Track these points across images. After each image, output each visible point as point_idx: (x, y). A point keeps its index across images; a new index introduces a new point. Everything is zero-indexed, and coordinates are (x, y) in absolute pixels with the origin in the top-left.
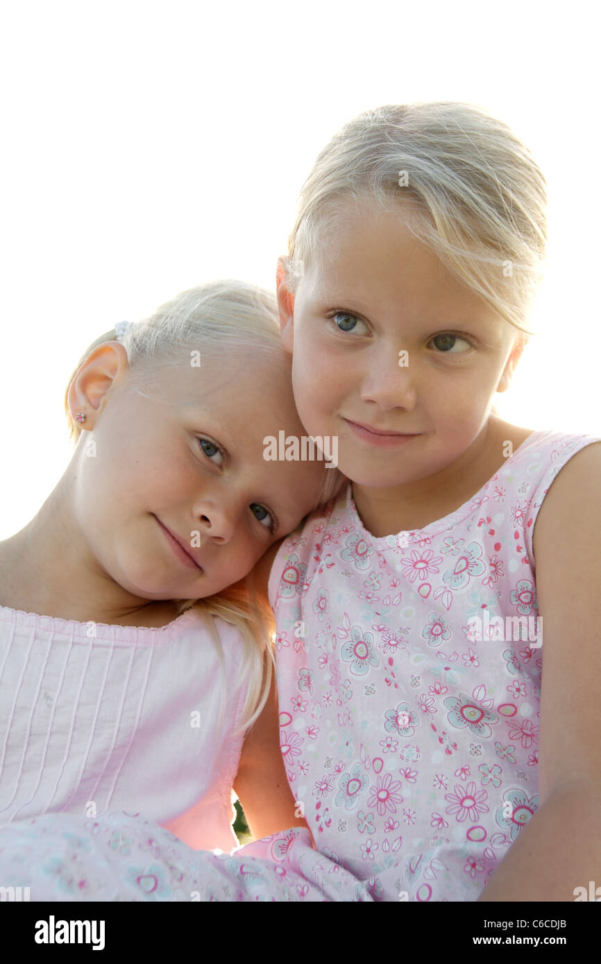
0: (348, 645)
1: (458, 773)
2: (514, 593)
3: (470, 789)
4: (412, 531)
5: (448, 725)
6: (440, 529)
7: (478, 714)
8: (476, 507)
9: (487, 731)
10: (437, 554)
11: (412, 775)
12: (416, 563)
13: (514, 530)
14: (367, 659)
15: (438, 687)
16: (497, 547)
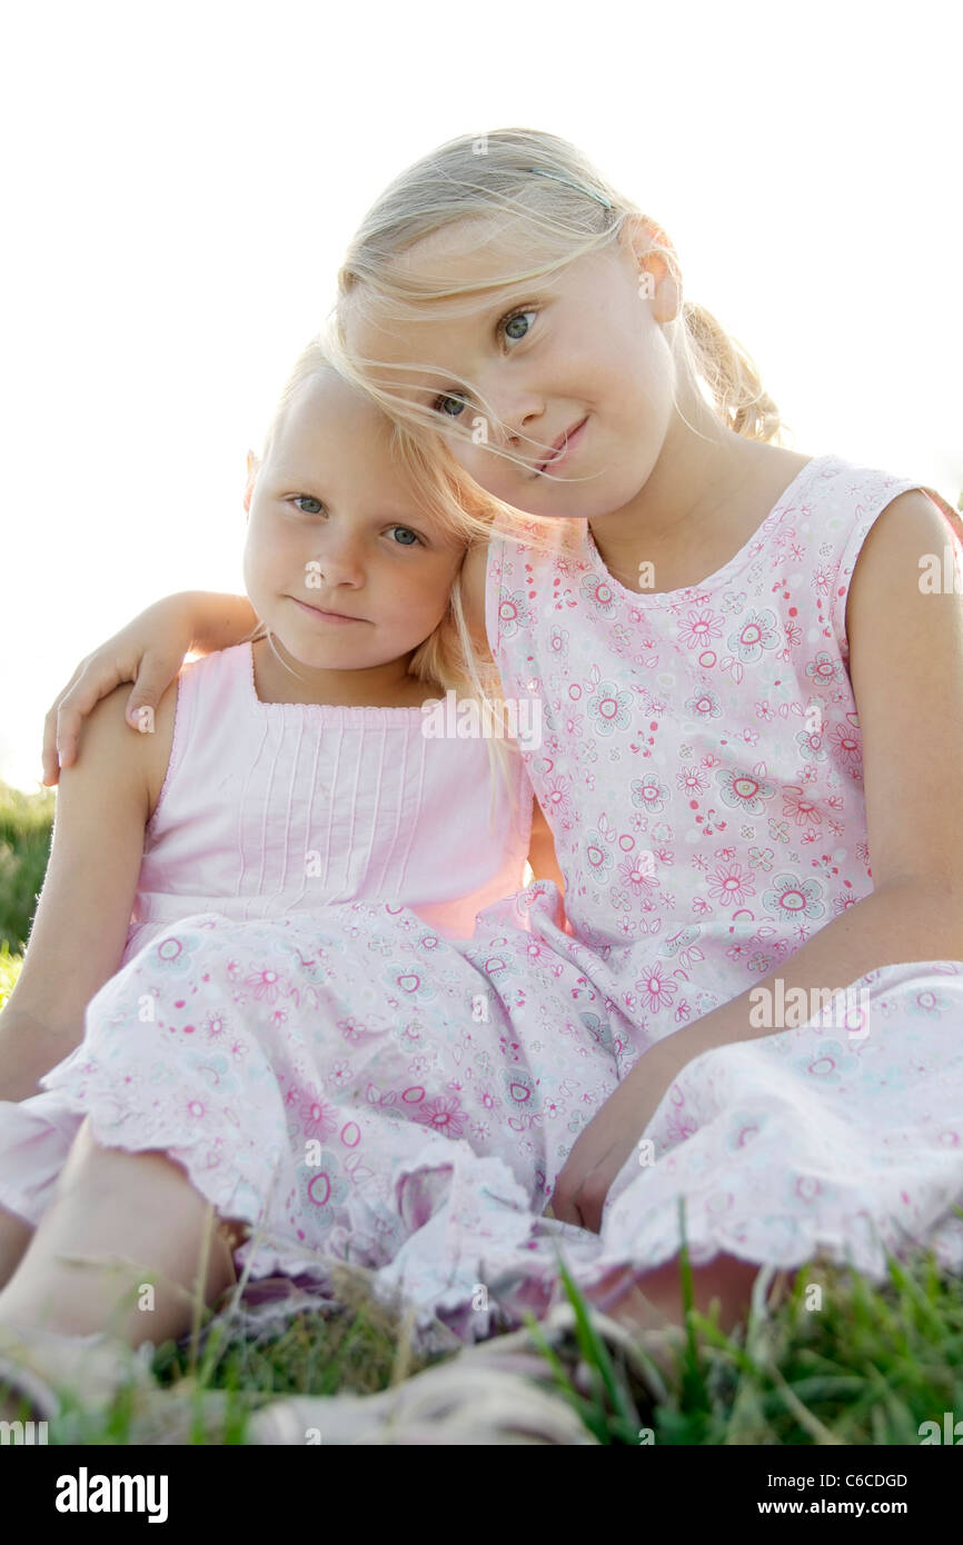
0: (594, 701)
1: (719, 854)
2: (811, 665)
3: (733, 870)
4: (687, 589)
5: (721, 804)
6: (718, 584)
7: (753, 787)
8: (755, 552)
9: (760, 807)
10: (718, 613)
11: (668, 856)
12: (695, 626)
13: (817, 597)
14: (613, 720)
15: (710, 759)
16: (793, 612)
